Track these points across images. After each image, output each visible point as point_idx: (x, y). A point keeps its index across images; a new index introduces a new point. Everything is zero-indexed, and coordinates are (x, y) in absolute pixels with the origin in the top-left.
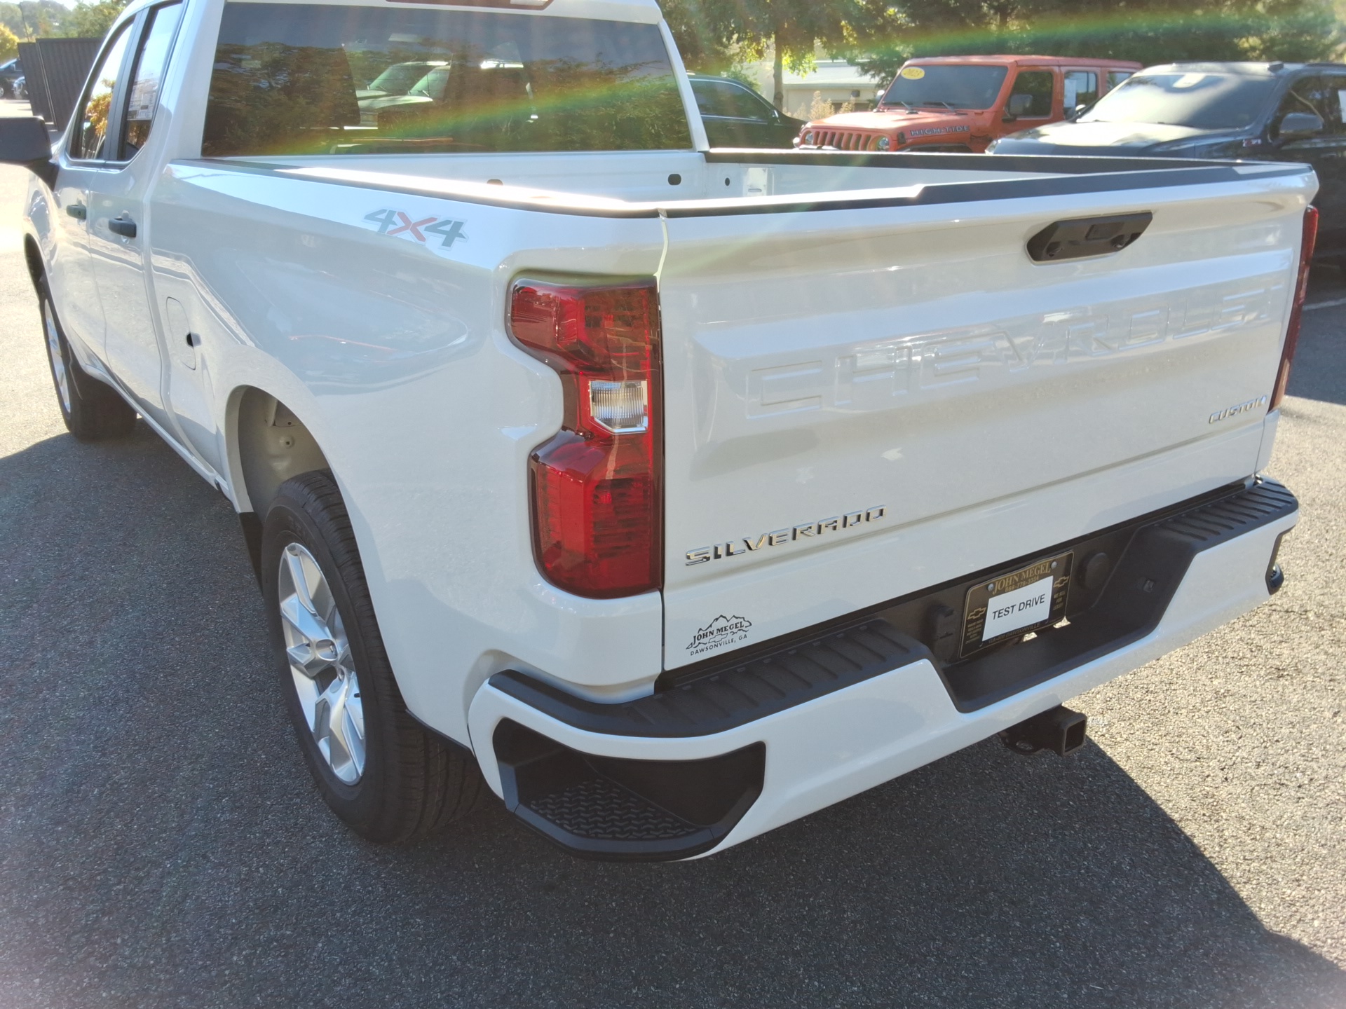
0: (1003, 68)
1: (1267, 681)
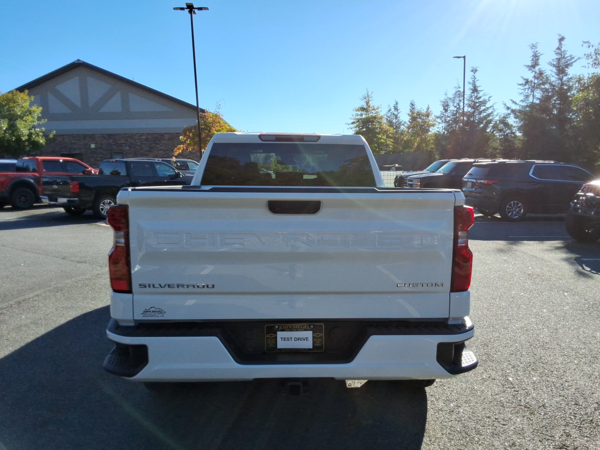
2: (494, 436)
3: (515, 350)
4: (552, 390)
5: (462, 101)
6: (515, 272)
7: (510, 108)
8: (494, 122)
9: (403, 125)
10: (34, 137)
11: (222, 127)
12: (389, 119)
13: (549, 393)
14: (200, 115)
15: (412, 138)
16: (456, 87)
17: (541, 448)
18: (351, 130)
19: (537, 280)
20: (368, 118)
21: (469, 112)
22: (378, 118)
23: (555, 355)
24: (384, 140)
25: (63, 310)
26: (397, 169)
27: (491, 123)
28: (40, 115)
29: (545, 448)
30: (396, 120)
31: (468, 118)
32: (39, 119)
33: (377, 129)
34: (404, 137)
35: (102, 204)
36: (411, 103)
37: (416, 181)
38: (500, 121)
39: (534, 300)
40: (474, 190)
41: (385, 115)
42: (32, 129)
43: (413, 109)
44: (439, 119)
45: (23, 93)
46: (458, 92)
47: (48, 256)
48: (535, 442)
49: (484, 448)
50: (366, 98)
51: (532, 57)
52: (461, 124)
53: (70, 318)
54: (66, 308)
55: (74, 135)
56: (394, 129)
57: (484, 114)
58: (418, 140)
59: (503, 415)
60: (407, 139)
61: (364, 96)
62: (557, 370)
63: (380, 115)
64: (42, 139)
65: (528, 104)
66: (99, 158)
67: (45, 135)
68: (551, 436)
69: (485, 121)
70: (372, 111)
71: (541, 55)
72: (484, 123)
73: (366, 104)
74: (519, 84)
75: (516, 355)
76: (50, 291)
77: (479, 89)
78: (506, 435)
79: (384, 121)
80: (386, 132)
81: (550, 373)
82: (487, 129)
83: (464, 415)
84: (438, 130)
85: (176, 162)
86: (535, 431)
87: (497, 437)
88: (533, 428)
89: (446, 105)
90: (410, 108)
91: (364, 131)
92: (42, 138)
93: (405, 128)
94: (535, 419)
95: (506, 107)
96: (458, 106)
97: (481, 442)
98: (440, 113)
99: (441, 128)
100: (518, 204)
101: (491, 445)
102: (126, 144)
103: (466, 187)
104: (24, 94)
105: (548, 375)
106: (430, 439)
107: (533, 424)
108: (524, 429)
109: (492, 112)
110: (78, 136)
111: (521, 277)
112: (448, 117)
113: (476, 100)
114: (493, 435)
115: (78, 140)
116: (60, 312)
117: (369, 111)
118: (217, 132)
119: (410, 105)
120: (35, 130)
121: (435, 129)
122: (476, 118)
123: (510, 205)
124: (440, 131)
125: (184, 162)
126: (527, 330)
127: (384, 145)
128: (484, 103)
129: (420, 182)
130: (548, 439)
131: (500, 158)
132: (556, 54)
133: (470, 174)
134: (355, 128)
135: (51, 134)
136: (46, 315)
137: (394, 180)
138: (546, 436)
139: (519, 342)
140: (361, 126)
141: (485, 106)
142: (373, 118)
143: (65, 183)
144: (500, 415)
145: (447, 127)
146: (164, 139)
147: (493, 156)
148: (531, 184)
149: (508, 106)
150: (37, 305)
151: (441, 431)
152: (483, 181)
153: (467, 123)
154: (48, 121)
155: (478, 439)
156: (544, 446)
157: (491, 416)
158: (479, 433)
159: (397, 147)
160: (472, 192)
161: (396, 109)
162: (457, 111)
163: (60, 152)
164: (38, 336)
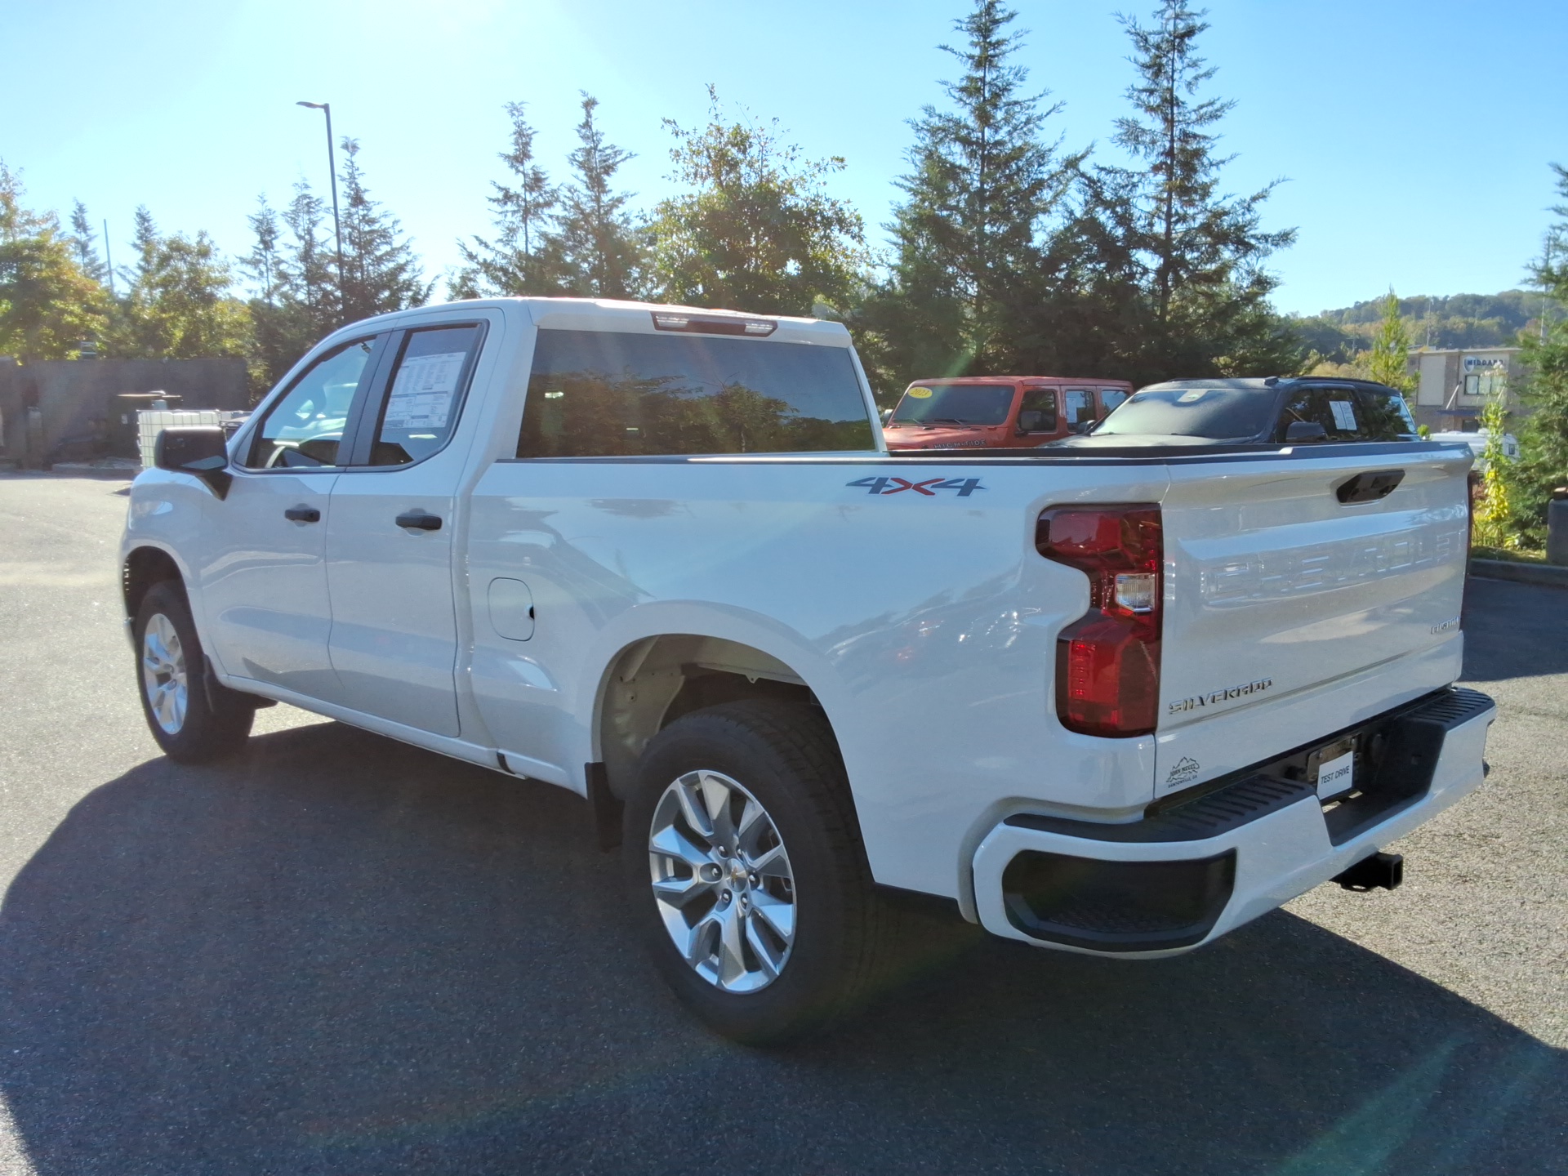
0: (1010, 389)
1: (1456, 885)
7: (476, 256)
8: (415, 286)
9: (113, 273)
15: (165, 316)
16: (296, 184)
20: (14, 247)
21: (349, 255)
24: (76, 317)
27: (406, 289)
30: (85, 259)
31: (349, 273)
33: (50, 282)
34: (141, 311)
36: (138, 214)
43: (146, 230)
46: (305, 199)
51: (515, 136)
57: (387, 267)
58: (184, 321)
60: (151, 318)
63: (52, 239)
70: (28, 226)
71: (534, 133)
72: (391, 289)
74: (490, 199)
77: (366, 197)
80: (79, 292)
84: (246, 296)
89: (265, 231)
90: (138, 228)
95: (465, 253)
96: (307, 237)
98: (253, 250)
99: (259, 292)
109: (407, 262)
113: (364, 225)
117: (14, 227)
119: (138, 220)
122: (368, 272)
127: (80, 334)
128: (382, 236)
132: (582, 137)
141: (388, 244)
142: (31, 249)
145: (273, 291)
149: (469, 251)
153: (346, 285)
159: (120, 340)
161: (80, 225)
162: (309, 250)
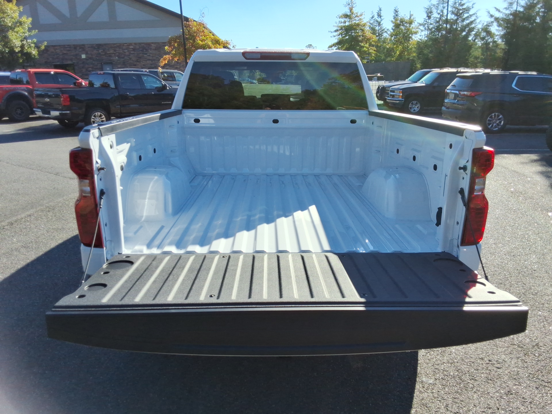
2: (488, 382)
3: (504, 279)
4: (545, 326)
5: (446, 8)
6: (498, 189)
7: (494, 16)
8: (476, 29)
9: (386, 32)
10: (26, 48)
11: (206, 36)
12: (371, 26)
13: (542, 329)
14: (184, 24)
15: (395, 46)
17: (538, 397)
18: (334, 38)
19: (520, 199)
20: (351, 25)
21: (453, 19)
22: (361, 26)
23: (544, 285)
24: (366, 48)
25: (54, 232)
26: (379, 79)
27: (473, 31)
28: (30, 26)
29: (542, 397)
30: (379, 28)
31: (451, 26)
32: (30, 30)
33: (360, 37)
34: (387, 45)
35: (93, 117)
36: (395, 10)
37: (398, 92)
38: (482, 29)
39: (518, 221)
40: (457, 102)
41: (368, 22)
42: (25, 41)
43: (396, 15)
44: (422, 26)
45: (11, 3)
47: (42, 172)
48: (531, 389)
49: (480, 396)
50: (349, 4)
52: (444, 32)
53: (60, 242)
54: (57, 230)
55: (64, 45)
56: (377, 36)
57: (467, 22)
58: (400, 48)
59: (497, 356)
60: (390, 47)
61: (348, 2)
62: (548, 303)
63: (363, 21)
64: (34, 51)
65: (511, 12)
66: (90, 69)
67: (37, 47)
68: (547, 382)
69: (467, 29)
70: (356, 18)
72: (466, 31)
73: (349, 10)
75: (505, 285)
76: (42, 211)
78: (501, 381)
79: (367, 28)
80: (368, 39)
81: (542, 306)
82: (469, 37)
83: (456, 356)
84: (420, 38)
85: (162, 73)
86: (530, 376)
87: (492, 383)
88: (529, 372)
89: (429, 12)
90: (394, 15)
91: (347, 39)
92: (34, 49)
93: (388, 36)
94: (529, 361)
95: (489, 15)
96: (441, 13)
97: (475, 388)
98: (423, 20)
99: (424, 36)
100: (498, 116)
101: (486, 393)
102: (114, 54)
103: (449, 99)
104: (13, 4)
105: (539, 308)
106: (423, 386)
107: (528, 367)
108: (519, 374)
109: (475, 20)
110: (69, 46)
111: (504, 195)
112: (431, 24)
113: (460, 7)
114: (488, 380)
115: (69, 51)
116: (51, 235)
117: (352, 18)
118: (202, 42)
119: (394, 12)
120: (27, 41)
121: (417, 37)
122: (459, 25)
123: (491, 117)
124: (422, 39)
125: (170, 73)
126: (514, 256)
127: (367, 54)
128: (467, 10)
129: (402, 93)
130: (544, 386)
131: (481, 67)
133: (454, 86)
134: (338, 36)
135: (43, 45)
136: (36, 237)
137: (376, 91)
138: (543, 382)
139: (507, 269)
140: (344, 34)
141: (468, 13)
142: (356, 26)
143: (57, 96)
144: (493, 356)
145: (429, 35)
146: (151, 49)
147: (474, 66)
148: (513, 95)
149: (491, 14)
150: (29, 226)
151: (434, 375)
152: (466, 93)
153: (449, 31)
154: (38, 31)
155: (472, 386)
156: (541, 395)
157: (484, 357)
158: (473, 378)
159: (379, 56)
160: (454, 103)
161: (379, 16)
162: (440, 19)
163: (53, 63)
164: (28, 261)
